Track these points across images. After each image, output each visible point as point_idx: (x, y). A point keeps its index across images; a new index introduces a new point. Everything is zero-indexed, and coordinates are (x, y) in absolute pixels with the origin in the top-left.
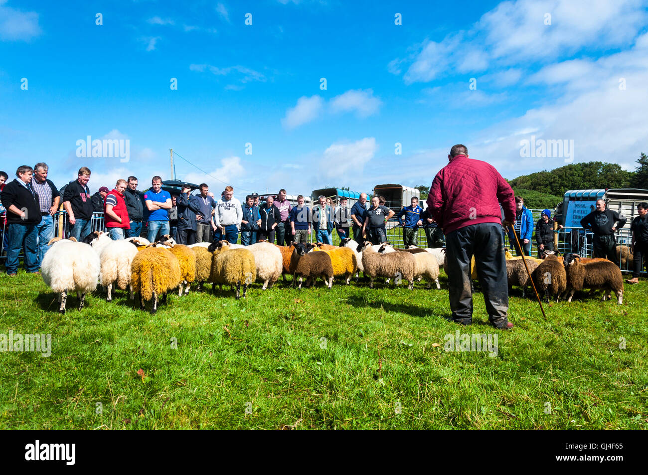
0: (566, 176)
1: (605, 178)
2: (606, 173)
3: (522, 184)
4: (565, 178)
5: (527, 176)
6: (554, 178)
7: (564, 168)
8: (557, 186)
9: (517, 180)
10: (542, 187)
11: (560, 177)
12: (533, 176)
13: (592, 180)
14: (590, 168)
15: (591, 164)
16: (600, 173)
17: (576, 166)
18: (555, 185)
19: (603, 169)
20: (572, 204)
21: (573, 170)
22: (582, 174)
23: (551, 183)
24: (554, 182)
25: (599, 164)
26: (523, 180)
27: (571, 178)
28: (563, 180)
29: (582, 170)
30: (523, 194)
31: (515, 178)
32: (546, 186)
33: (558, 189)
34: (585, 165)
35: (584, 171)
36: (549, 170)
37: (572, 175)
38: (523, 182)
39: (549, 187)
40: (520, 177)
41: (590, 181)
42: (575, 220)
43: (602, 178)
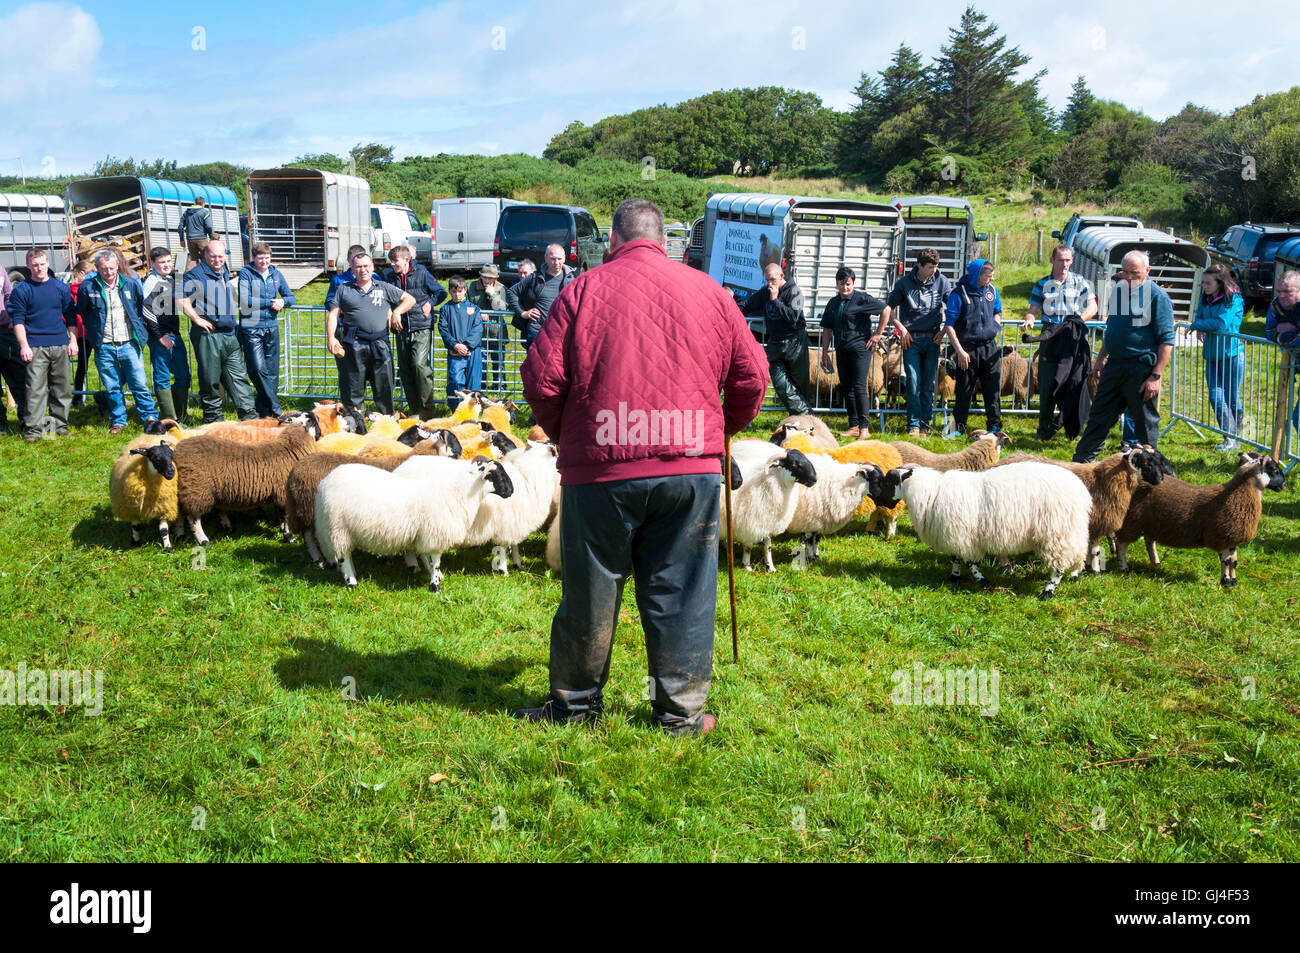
0: (709, 120)
1: (791, 125)
2: (793, 114)
3: (613, 138)
4: (706, 123)
5: (625, 117)
6: (685, 122)
7: (705, 99)
8: (690, 143)
9: (601, 126)
10: (660, 144)
11: (697, 120)
12: (639, 117)
13: (764, 128)
14: (761, 101)
15: (762, 91)
16: (781, 114)
17: (731, 96)
18: (688, 139)
19: (787, 105)
20: (722, 228)
21: (725, 104)
22: (743, 116)
23: (678, 135)
24: (685, 133)
25: (777, 92)
26: (617, 125)
27: (720, 124)
28: (705, 128)
29: (743, 107)
30: (618, 173)
31: (597, 121)
32: (669, 141)
33: (692, 151)
34: (750, 95)
35: (748, 107)
36: (672, 104)
37: (723, 117)
38: (615, 132)
39: (674, 144)
40: (609, 119)
41: (760, 132)
42: (728, 265)
43: (783, 125)
